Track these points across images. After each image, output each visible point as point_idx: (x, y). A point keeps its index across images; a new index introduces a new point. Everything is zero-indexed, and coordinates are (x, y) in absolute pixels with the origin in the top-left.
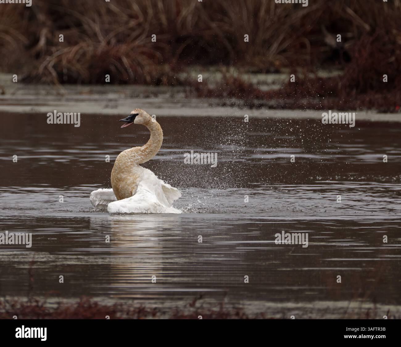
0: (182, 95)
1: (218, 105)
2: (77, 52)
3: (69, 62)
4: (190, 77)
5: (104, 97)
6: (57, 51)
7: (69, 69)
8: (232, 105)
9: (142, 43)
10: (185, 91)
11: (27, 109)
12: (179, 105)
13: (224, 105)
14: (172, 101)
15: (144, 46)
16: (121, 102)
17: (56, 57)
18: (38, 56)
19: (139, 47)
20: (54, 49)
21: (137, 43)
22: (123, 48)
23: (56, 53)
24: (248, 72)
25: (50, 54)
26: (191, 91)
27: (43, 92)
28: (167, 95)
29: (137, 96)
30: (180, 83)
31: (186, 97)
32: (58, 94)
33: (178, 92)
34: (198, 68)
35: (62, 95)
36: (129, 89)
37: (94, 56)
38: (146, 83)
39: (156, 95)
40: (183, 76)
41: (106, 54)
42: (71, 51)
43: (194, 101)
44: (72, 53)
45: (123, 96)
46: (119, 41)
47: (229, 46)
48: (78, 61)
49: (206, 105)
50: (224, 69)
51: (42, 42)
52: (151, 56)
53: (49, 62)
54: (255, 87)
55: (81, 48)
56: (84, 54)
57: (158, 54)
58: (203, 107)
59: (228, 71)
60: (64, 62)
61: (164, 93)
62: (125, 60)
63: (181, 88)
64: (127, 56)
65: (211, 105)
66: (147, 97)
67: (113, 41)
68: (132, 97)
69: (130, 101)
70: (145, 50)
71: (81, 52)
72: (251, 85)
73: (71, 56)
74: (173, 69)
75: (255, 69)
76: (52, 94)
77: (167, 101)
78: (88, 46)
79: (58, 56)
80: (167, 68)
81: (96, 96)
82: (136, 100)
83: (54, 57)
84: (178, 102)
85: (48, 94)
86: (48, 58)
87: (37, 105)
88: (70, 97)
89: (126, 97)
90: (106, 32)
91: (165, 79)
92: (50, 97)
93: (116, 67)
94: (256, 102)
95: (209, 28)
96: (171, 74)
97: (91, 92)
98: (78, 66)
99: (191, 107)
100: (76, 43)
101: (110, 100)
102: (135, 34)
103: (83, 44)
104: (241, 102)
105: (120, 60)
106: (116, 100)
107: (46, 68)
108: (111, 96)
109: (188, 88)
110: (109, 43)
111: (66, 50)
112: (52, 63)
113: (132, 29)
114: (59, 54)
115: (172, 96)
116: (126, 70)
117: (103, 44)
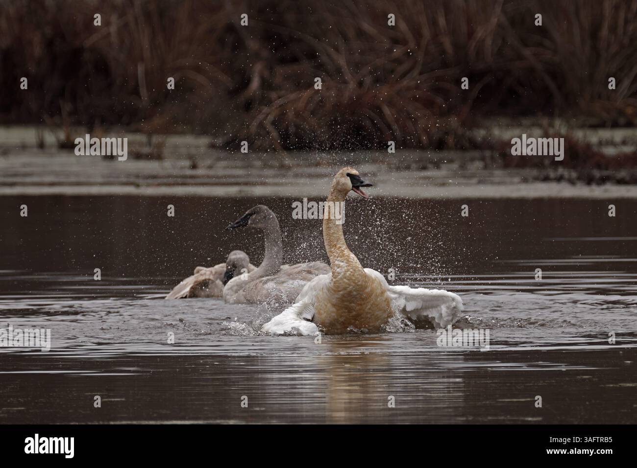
0: (479, 164)
1: (536, 179)
2: (310, 99)
3: (297, 114)
4: (490, 135)
6: (280, 97)
7: (297, 127)
8: (559, 179)
9: (413, 83)
10: (483, 159)
11: (232, 191)
12: (474, 181)
13: (546, 179)
14: (464, 174)
15: (417, 87)
16: (380, 177)
17: (276, 108)
18: (248, 106)
19: (408, 89)
20: (273, 95)
21: (405, 83)
22: (384, 92)
23: (277, 101)
24: (582, 126)
25: (269, 102)
26: (492, 158)
27: (258, 163)
28: (455, 166)
29: (408, 168)
30: (475, 146)
31: (486, 167)
32: (282, 166)
33: (472, 160)
34: (503, 121)
35: (288, 168)
37: (337, 106)
38: (421, 147)
39: (437, 165)
40: (480, 134)
41: (355, 101)
42: (300, 98)
43: (498, 173)
44: (302, 100)
45: (384, 167)
46: (377, 80)
47: (552, 85)
48: (313, 113)
49: (516, 179)
50: (545, 121)
51: (255, 84)
52: (428, 104)
53: (267, 115)
54: (595, 149)
55: (317, 92)
56: (322, 102)
57: (439, 100)
58: (512, 183)
59: (551, 125)
60: (291, 114)
61: (451, 161)
62: (387, 111)
63: (476, 154)
64: (391, 103)
65: (525, 180)
66: (424, 168)
67: (368, 80)
68: (398, 169)
69: (394, 175)
70: (418, 93)
71: (316, 98)
72: (588, 146)
73: (301, 105)
74: (463, 124)
75: (593, 121)
76: (271, 167)
77: (455, 175)
78: (328, 89)
79: (280, 106)
80: (454, 121)
82: (405, 174)
83: (273, 108)
84: (472, 176)
85: (266, 166)
86: (265, 110)
87: (246, 184)
88: (300, 170)
89: (390, 169)
90: (357, 66)
91: (450, 140)
92: (268, 172)
94: (597, 173)
95: (520, 57)
96: (460, 131)
98: (313, 121)
99: (493, 183)
100: (308, 86)
102: (401, 69)
104: (574, 175)
105: (379, 111)
106: (374, 175)
107: (261, 125)
109: (488, 153)
110: (360, 84)
111: (292, 96)
112: (271, 118)
113: (398, 61)
114: (281, 103)
115: (463, 167)
116: (388, 125)
117: (352, 85)
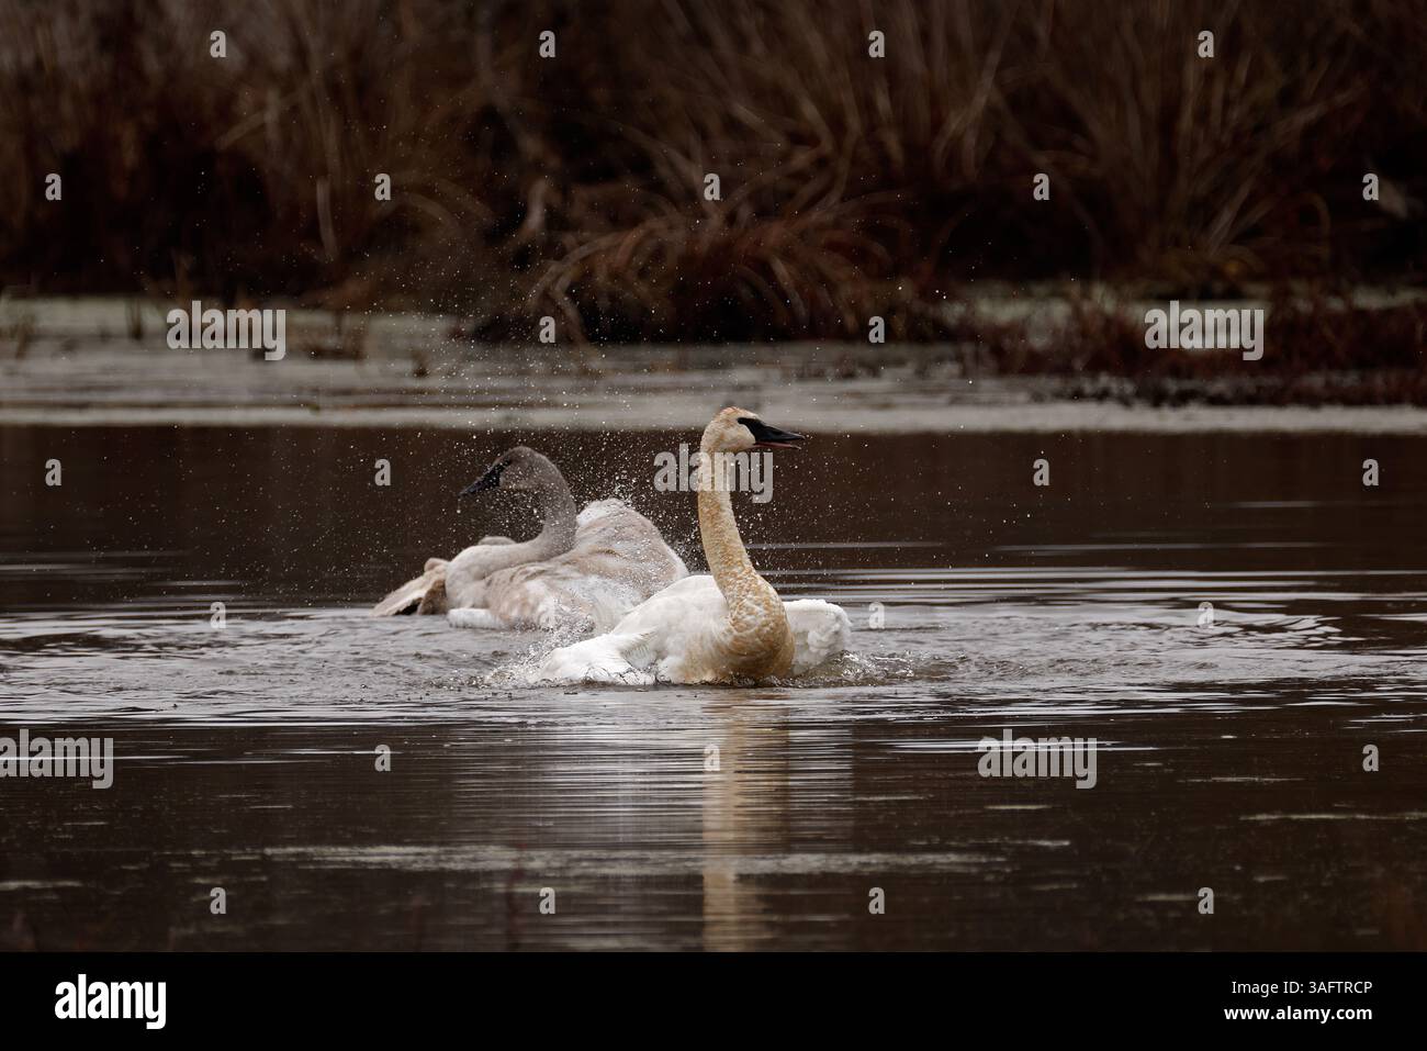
0: (951, 368)
1: (1059, 396)
2: (638, 246)
3: (615, 275)
4: (973, 314)
5: (719, 377)
6: (581, 244)
7: (613, 297)
8: (1102, 396)
9: (829, 218)
10: (959, 358)
11: (492, 418)
12: (944, 398)
13: (1077, 396)
14: (922, 387)
15: (837, 225)
16: (770, 392)
17: (576, 264)
18: (523, 258)
19: (821, 228)
20: (568, 239)
21: (815, 217)
22: (776, 232)
23: (576, 251)
24: (1145, 297)
25: (561, 255)
26: (977, 357)
27: (539, 367)
28: (907, 371)
29: (819, 375)
30: (944, 334)
31: (964, 374)
32: (585, 372)
33: (941, 360)
34: (999, 288)
35: (596, 375)
36: (792, 355)
37: (687, 260)
38: (843, 335)
39: (873, 369)
40: (953, 312)
41: (723, 251)
42: (619, 245)
43: (989, 385)
44: (621, 249)
45: (775, 374)
46: (761, 213)
47: (1088, 222)
48: (642, 274)
49: (1022, 397)
50: (1075, 289)
51: (536, 218)
52: (857, 255)
53: (557, 276)
55: (651, 234)
56: (658, 254)
57: (878, 249)
58: (1013, 404)
59: (1086, 296)
60: (601, 278)
61: (900, 363)
62: (780, 269)
63: (946, 349)
64: (788, 256)
65: (1038, 398)
66: (848, 376)
67: (745, 213)
68: (802, 376)
69: (795, 388)
70: (838, 236)
71: (649, 246)
73: (620, 258)
74: (925, 294)
75: (1165, 285)
76: (564, 374)
77: (907, 388)
78: (671, 228)
79: (582, 260)
80: (904, 289)
81: (697, 378)
82: (813, 386)
83: (569, 264)
84: (940, 390)
85: (554, 371)
86: (554, 267)
87: (518, 405)
88: (619, 380)
89: (786, 378)
91: (899, 324)
92: (558, 383)
93: (756, 290)
94: (1172, 386)
96: (917, 307)
97: (681, 366)
98: (642, 289)
99: (977, 404)
100: (635, 222)
101: (741, 388)
102: (806, 191)
103: (654, 223)
104: (1129, 388)
105: (765, 269)
106: (756, 387)
107: (546, 295)
108: (741, 375)
109: (968, 349)
110: (731, 218)
111: (604, 242)
112: (564, 282)
113: (801, 177)
114: (584, 255)
115: (921, 373)
116: (783, 295)
